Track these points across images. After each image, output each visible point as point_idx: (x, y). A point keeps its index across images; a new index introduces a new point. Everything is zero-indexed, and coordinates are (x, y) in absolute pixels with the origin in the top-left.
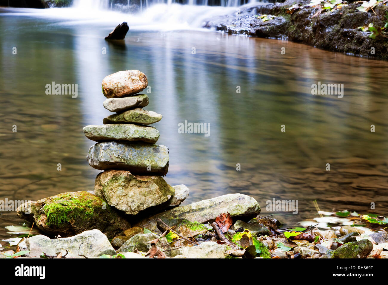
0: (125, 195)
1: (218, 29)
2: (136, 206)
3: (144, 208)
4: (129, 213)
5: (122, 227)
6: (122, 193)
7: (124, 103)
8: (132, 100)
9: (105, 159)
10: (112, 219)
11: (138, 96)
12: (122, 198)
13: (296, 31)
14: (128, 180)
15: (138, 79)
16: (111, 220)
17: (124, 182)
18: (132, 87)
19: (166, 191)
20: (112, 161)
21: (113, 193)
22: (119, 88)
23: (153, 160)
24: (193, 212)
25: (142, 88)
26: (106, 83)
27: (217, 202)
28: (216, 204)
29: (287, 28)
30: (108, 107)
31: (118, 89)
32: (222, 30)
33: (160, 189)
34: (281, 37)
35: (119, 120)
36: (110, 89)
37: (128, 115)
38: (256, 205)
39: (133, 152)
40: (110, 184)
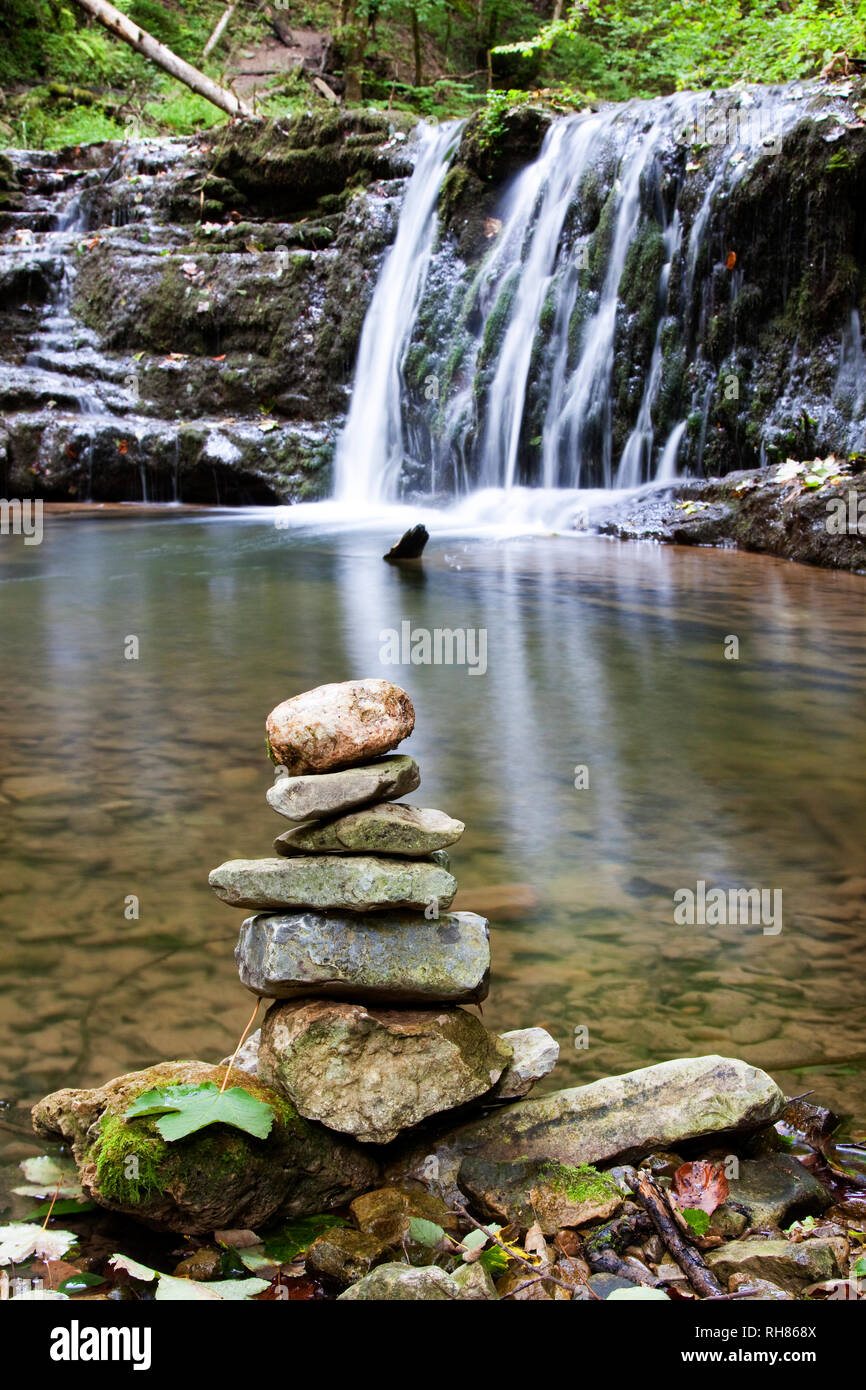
0: (352, 1083)
1: (601, 531)
2: (390, 1116)
3: (415, 1118)
4: (367, 1139)
5: (347, 1180)
6: (342, 1077)
7: (338, 790)
8: (365, 781)
9: (281, 973)
10: (314, 1158)
11: (381, 765)
12: (343, 1093)
13: (751, 530)
14: (360, 1036)
15: (382, 707)
16: (309, 1162)
17: (347, 1042)
18: (361, 736)
19: (483, 1058)
20: (307, 979)
21: (312, 1079)
22: (320, 744)
23: (437, 967)
24: (572, 1120)
25: (394, 737)
26: (277, 725)
27: (648, 1087)
28: (643, 1093)
29: (734, 525)
30: (284, 807)
31: (315, 747)
32: (609, 534)
33: (466, 1054)
34: (722, 542)
35: (322, 847)
36: (290, 747)
37: (352, 828)
38: (775, 1095)
39: (373, 944)
40: (301, 1051)
